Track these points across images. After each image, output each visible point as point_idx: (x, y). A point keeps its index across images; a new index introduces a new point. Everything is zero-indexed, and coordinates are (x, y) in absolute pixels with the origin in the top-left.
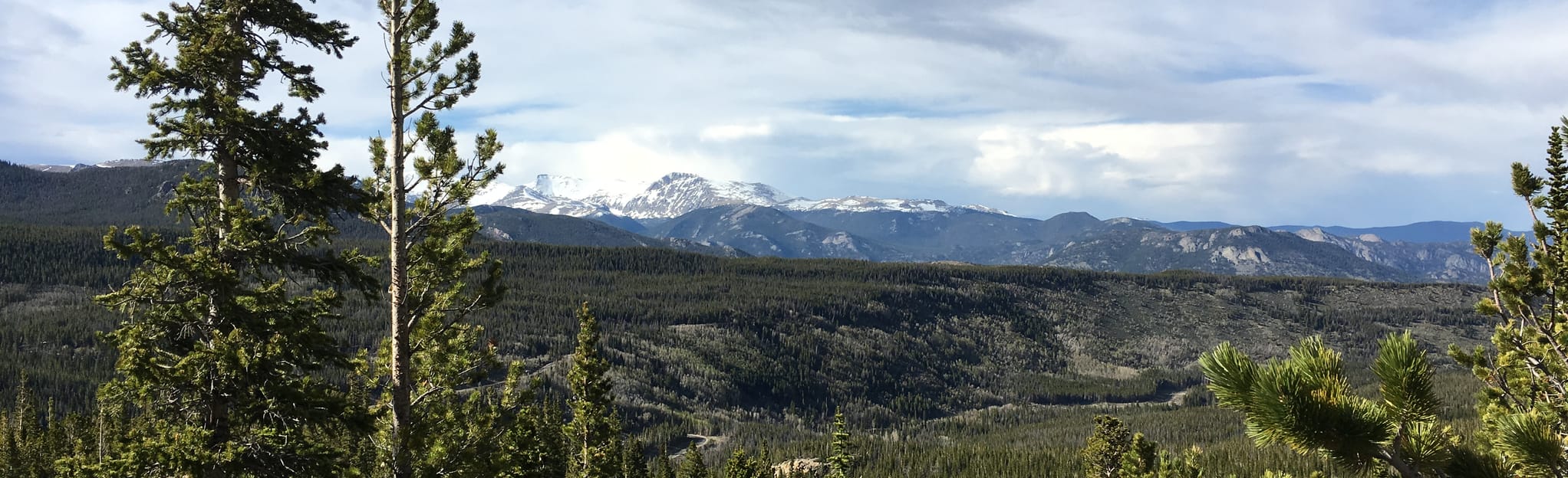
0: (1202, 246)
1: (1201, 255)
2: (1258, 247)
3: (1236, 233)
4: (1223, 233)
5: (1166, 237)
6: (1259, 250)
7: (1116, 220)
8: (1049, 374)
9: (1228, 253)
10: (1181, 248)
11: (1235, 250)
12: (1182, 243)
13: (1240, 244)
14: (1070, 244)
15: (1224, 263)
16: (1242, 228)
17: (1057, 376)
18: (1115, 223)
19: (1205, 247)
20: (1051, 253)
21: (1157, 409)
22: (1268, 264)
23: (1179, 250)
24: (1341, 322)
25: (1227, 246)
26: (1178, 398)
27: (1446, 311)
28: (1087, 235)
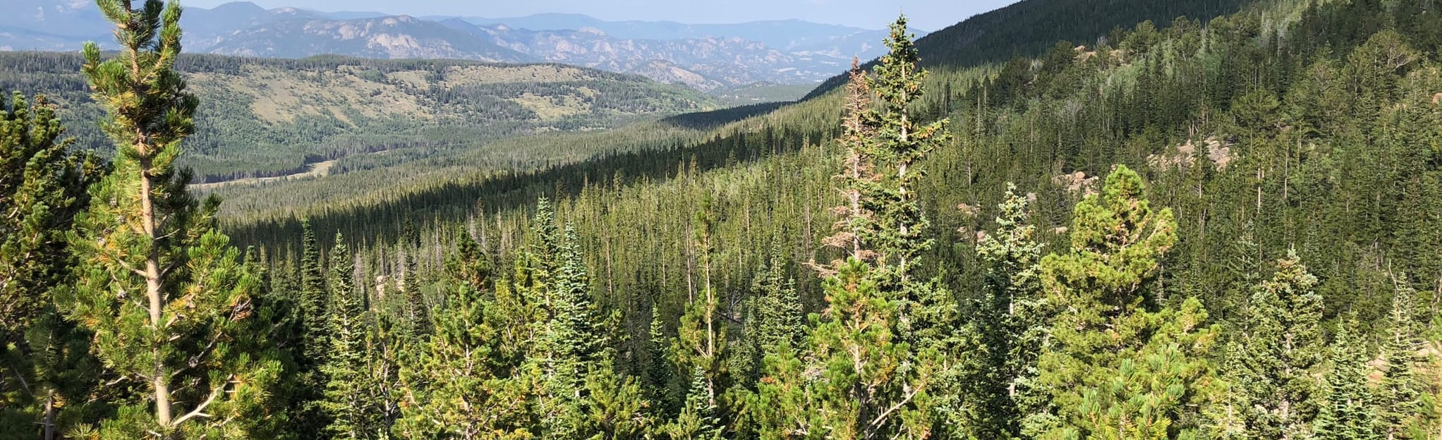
0: (360, 34)
1: (359, 42)
2: (409, 34)
3: (389, 22)
4: (378, 24)
5: (328, 26)
6: (409, 37)
7: (280, 10)
8: (199, 156)
9: (382, 39)
10: (341, 35)
11: (388, 36)
12: (342, 31)
13: (392, 32)
14: (237, 32)
15: (379, 47)
16: (394, 17)
17: (210, 157)
18: (280, 12)
19: (362, 35)
20: (218, 41)
21: (303, 179)
22: (416, 49)
23: (339, 37)
24: (464, 96)
25: (382, 33)
26: (321, 169)
27: (545, 85)
28: (253, 24)
